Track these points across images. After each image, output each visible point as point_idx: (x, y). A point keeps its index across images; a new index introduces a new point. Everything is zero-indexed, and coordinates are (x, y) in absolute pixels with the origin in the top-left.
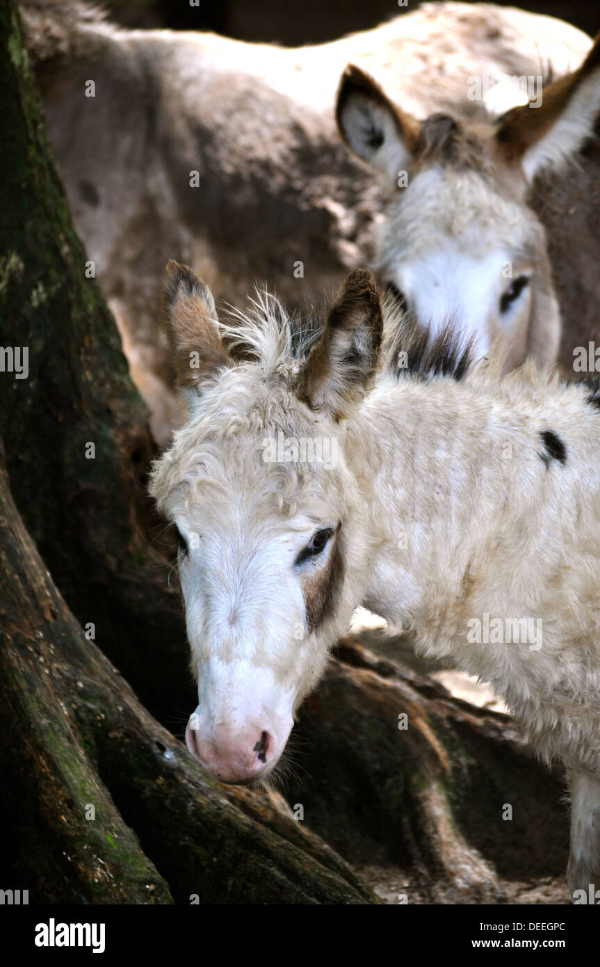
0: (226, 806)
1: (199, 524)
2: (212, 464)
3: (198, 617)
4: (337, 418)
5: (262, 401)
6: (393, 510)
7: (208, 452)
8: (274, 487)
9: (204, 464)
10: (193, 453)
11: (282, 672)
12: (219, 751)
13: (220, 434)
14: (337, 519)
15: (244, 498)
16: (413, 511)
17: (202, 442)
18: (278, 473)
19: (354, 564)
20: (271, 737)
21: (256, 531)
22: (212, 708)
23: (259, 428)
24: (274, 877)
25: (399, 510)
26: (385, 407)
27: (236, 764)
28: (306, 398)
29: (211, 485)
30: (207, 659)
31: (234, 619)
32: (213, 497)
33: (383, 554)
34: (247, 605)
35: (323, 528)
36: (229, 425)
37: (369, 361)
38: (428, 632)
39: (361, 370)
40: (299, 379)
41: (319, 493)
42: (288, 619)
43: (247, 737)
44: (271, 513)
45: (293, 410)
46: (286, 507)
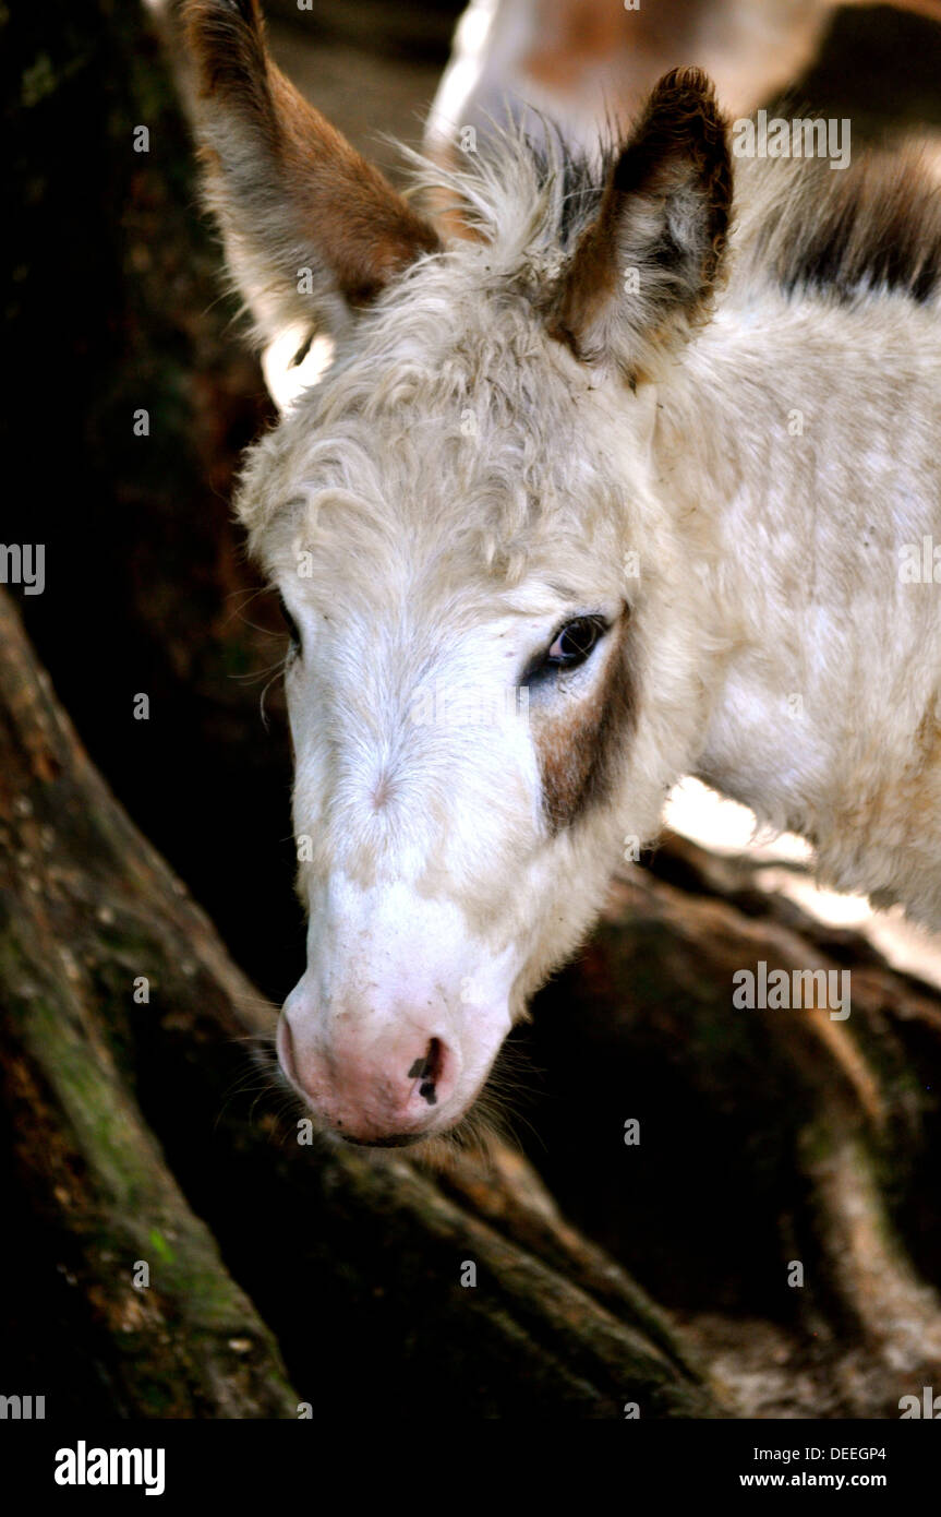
0: (406, 1181)
1: (323, 591)
2: (355, 463)
3: (314, 787)
4: (633, 380)
5: (475, 338)
6: (768, 580)
7: (350, 437)
8: (481, 520)
9: (338, 463)
10: (319, 440)
11: (485, 914)
12: (338, 1070)
13: (372, 402)
14: (617, 596)
15: (418, 540)
16: (812, 581)
17: (337, 419)
18: (488, 490)
19: (664, 695)
20: (447, 1049)
21: (438, 612)
22: (327, 981)
23: (456, 393)
24: (500, 1333)
25: (780, 579)
26: (755, 360)
27: (371, 1101)
28: (567, 335)
29: (349, 508)
30: (325, 878)
31: (384, 796)
32: (352, 533)
33: (742, 672)
34: (412, 769)
35: (582, 612)
36: (393, 383)
37: (701, 265)
38: (844, 837)
39: (682, 281)
40: (555, 294)
41: (577, 536)
42: (501, 802)
43: (397, 1047)
44: (472, 575)
45: (537, 358)
46: (501, 564)
